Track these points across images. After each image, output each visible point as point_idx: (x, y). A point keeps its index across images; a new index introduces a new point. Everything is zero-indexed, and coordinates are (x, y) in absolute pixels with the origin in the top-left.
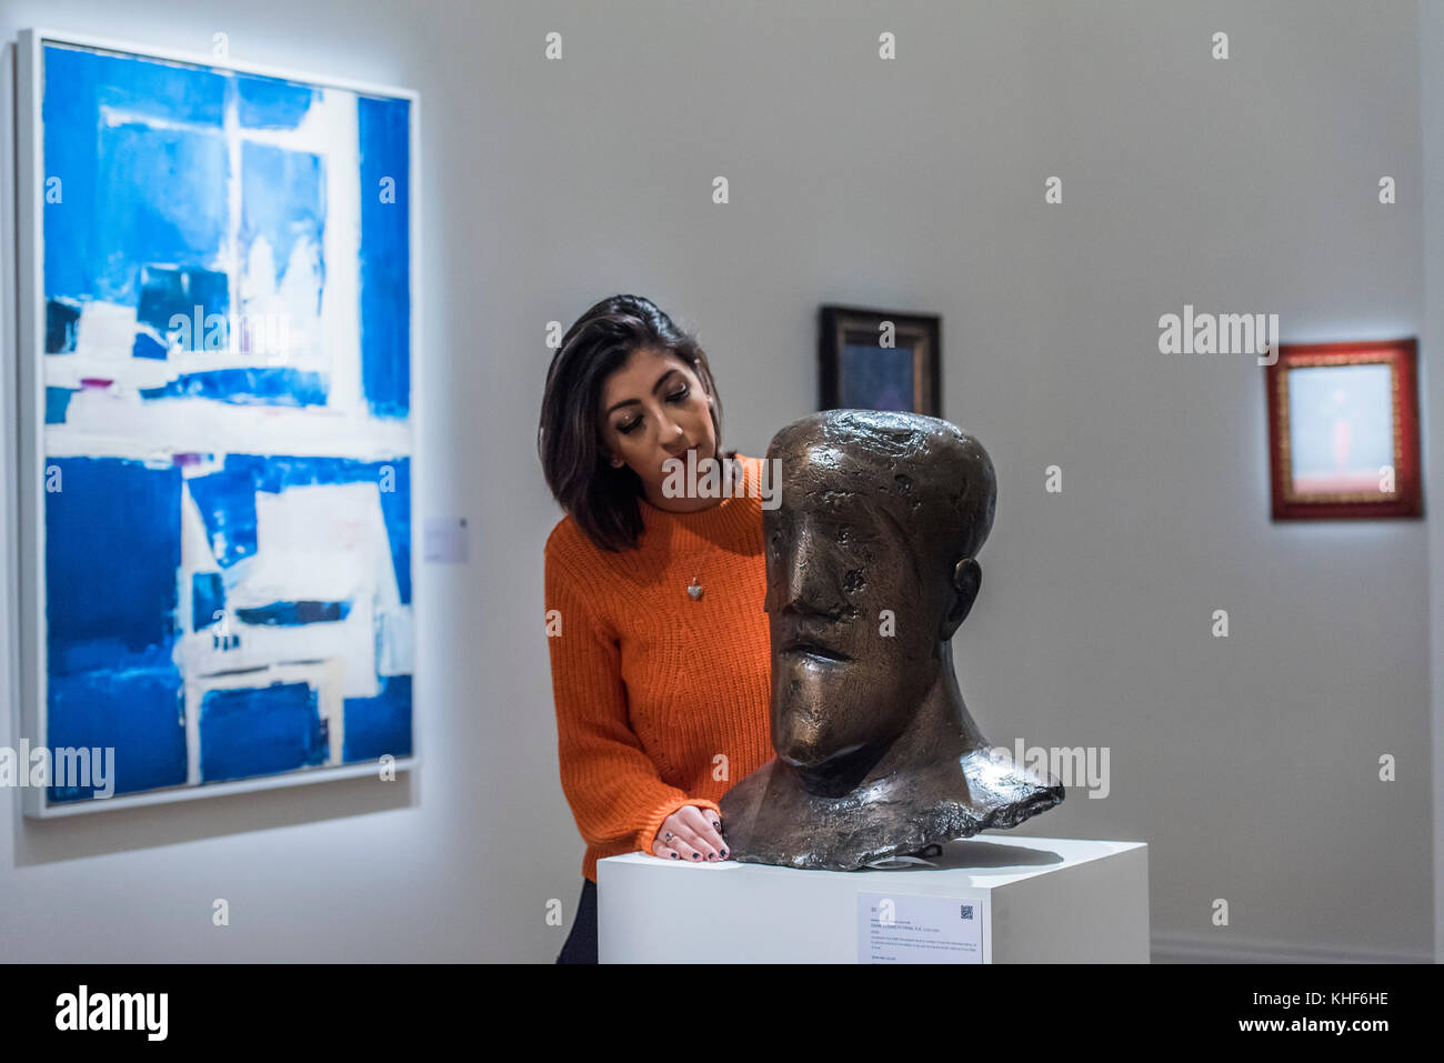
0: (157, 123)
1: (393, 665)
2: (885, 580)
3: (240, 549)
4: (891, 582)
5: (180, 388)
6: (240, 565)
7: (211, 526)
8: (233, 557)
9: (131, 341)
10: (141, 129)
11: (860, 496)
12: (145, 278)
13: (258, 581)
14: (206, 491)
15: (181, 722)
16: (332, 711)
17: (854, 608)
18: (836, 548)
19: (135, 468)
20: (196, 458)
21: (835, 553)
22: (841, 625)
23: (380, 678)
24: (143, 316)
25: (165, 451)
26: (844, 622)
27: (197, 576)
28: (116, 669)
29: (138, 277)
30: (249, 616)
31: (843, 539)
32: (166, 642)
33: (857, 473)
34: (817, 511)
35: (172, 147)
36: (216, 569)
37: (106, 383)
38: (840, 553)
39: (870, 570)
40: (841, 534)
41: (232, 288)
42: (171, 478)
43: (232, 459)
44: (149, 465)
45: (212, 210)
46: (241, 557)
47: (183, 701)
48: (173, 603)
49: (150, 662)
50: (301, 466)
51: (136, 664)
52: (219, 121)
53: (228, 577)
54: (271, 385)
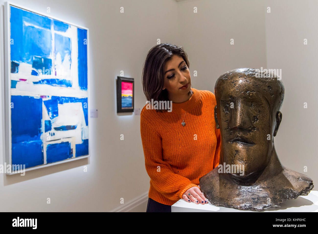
0: (37, 27)
1: (85, 138)
2: (264, 119)
3: (55, 115)
4: (265, 119)
5: (42, 82)
6: (55, 118)
7: (49, 111)
8: (53, 117)
9: (31, 71)
10: (33, 27)
11: (258, 92)
12: (34, 59)
13: (58, 122)
14: (47, 104)
15: (42, 151)
16: (73, 147)
17: (255, 128)
18: (250, 109)
19: (32, 98)
20: (45, 97)
21: (250, 110)
22: (252, 133)
23: (82, 140)
24: (34, 66)
25: (38, 95)
26: (252, 132)
27: (46, 121)
28: (28, 141)
29: (32, 58)
30: (57, 129)
31: (252, 106)
32: (39, 135)
33: (257, 85)
34: (244, 97)
35: (40, 32)
36: (50, 119)
37: (25, 80)
38: (251, 110)
39: (260, 116)
40: (251, 105)
41: (53, 62)
42: (40, 101)
43: (53, 97)
44: (35, 98)
45: (48, 46)
46: (55, 117)
47: (43, 147)
48: (40, 127)
49: (36, 139)
50: (67, 99)
51: (32, 140)
52: (50, 28)
53: (52, 121)
54: (61, 83)
